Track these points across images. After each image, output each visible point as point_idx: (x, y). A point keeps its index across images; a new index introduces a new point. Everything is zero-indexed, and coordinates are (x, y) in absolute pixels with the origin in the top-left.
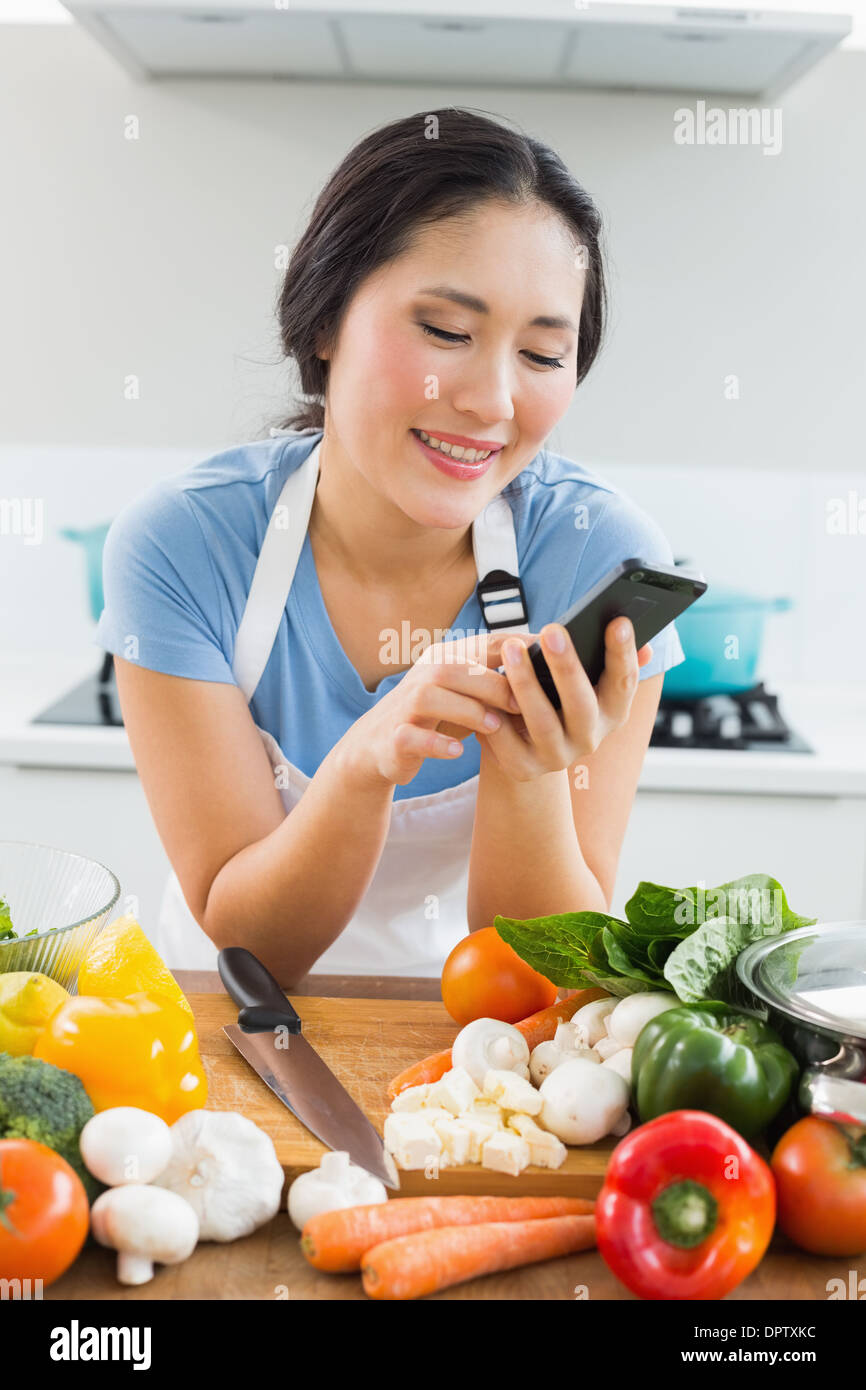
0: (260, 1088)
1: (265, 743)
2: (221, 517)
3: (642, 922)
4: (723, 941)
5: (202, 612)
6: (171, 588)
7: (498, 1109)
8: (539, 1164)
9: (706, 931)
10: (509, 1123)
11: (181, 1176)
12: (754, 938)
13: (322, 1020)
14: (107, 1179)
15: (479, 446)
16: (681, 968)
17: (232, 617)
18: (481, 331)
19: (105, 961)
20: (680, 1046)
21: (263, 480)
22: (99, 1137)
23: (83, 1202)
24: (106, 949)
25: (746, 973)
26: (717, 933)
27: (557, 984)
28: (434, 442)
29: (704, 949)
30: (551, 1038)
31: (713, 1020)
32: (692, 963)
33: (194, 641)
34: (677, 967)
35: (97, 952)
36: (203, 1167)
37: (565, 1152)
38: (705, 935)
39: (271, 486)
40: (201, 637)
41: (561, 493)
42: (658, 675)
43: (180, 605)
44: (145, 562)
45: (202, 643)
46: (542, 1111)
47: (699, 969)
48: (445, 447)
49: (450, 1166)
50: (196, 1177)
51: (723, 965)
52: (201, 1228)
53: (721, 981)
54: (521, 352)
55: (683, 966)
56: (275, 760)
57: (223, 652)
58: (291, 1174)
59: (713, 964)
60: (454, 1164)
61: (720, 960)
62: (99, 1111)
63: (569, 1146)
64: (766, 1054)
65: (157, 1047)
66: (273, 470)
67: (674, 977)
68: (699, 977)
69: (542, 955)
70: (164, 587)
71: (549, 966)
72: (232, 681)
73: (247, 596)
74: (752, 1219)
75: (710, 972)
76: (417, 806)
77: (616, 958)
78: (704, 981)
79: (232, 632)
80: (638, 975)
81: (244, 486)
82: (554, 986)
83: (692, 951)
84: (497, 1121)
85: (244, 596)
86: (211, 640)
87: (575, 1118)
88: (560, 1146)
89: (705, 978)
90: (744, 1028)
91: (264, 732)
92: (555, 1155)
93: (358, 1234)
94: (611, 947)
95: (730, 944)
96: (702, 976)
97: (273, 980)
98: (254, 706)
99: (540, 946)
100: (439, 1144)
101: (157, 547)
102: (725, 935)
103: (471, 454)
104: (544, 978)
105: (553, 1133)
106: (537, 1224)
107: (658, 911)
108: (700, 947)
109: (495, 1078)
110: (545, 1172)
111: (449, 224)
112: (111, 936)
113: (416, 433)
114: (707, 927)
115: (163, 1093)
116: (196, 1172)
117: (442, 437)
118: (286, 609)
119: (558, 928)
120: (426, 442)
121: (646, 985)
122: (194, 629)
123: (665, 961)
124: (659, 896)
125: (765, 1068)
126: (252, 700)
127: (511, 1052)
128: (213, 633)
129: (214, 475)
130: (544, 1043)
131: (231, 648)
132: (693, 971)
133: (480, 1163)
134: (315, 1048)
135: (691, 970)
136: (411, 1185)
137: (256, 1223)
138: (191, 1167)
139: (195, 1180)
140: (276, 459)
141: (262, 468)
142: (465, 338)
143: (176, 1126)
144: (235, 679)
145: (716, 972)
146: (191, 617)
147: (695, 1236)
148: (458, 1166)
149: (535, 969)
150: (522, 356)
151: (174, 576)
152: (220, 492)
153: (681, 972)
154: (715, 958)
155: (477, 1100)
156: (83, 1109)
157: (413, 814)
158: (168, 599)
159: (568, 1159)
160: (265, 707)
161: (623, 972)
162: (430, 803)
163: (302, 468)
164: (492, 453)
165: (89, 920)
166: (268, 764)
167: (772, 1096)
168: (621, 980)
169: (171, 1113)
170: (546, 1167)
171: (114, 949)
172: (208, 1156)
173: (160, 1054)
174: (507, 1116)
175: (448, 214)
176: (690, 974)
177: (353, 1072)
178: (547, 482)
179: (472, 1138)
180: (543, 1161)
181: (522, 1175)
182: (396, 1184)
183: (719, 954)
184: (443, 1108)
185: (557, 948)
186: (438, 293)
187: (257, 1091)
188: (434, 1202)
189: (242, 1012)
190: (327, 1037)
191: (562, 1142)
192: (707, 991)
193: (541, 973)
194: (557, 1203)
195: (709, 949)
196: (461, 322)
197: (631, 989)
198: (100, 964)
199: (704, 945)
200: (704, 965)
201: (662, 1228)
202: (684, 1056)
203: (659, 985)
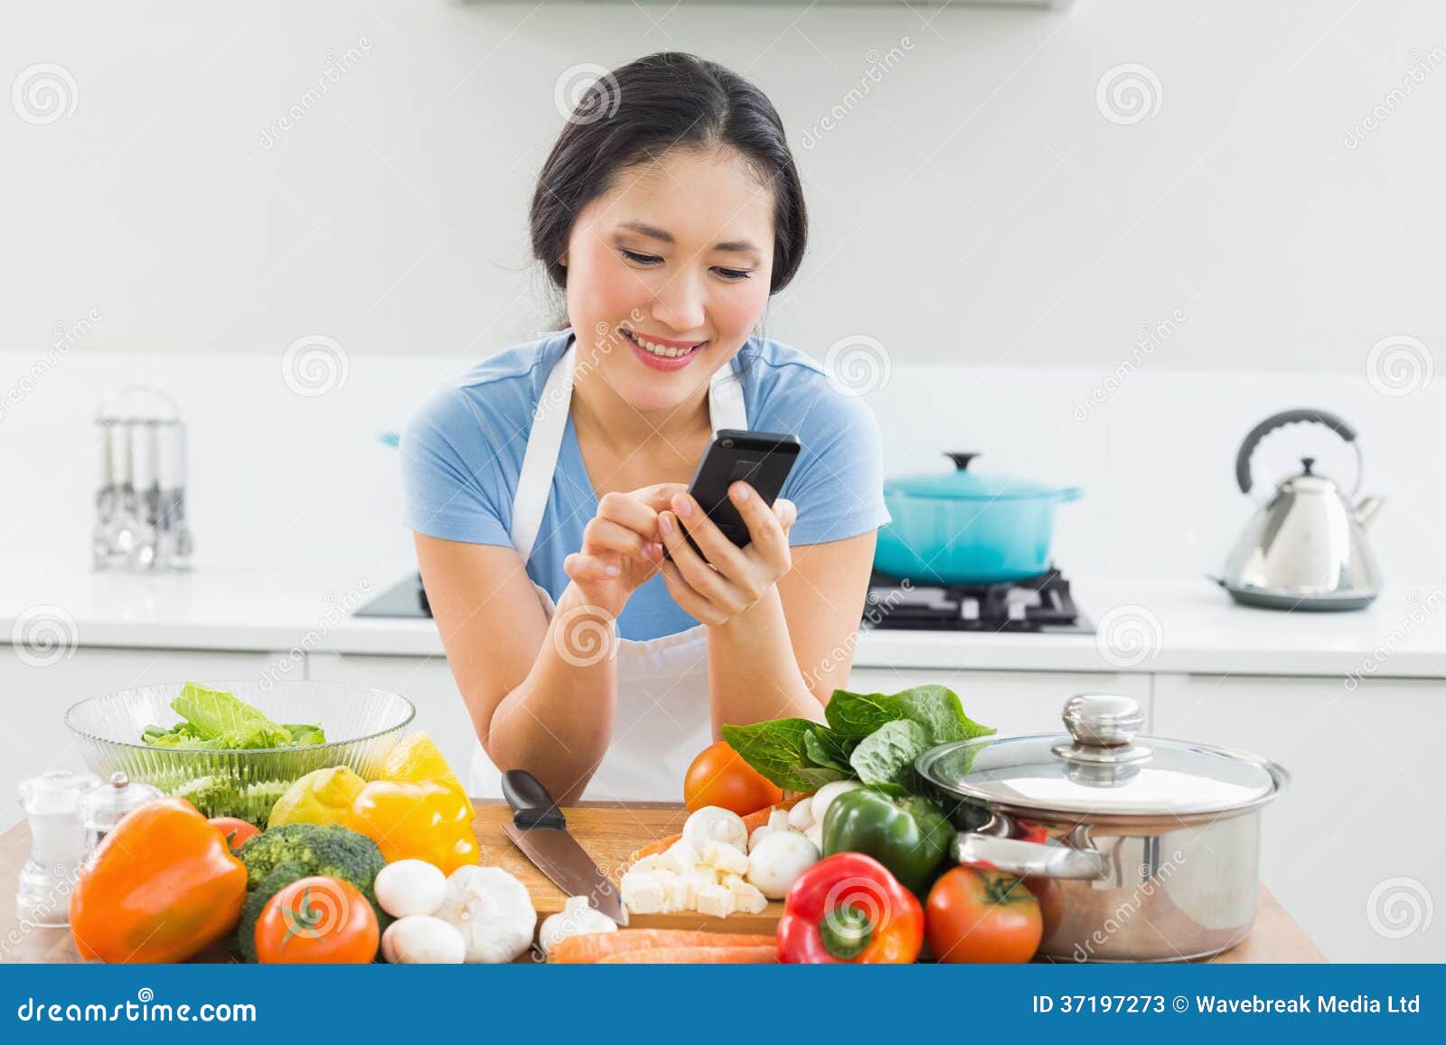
0: (527, 865)
1: (540, 597)
2: (492, 408)
3: (842, 727)
4: (906, 741)
5: (481, 487)
6: (453, 468)
7: (712, 870)
8: (744, 910)
9: (888, 730)
10: (723, 882)
11: (456, 911)
12: (937, 741)
13: (587, 822)
14: (394, 913)
15: (679, 346)
16: (866, 759)
17: (507, 490)
18: (672, 256)
19: (401, 765)
20: (854, 813)
21: (529, 373)
22: (389, 882)
23: (375, 929)
24: (401, 756)
25: (923, 765)
26: (900, 733)
27: (779, 786)
28: (641, 342)
29: (887, 746)
30: (766, 824)
31: (890, 798)
32: (876, 755)
33: (474, 512)
34: (862, 757)
35: (394, 754)
36: (472, 906)
37: (766, 902)
38: (888, 733)
39: (537, 376)
40: (480, 509)
41: (786, 374)
42: (874, 530)
43: (460, 481)
44: (434, 449)
45: (481, 513)
46: (749, 871)
47: (883, 761)
48: (650, 346)
49: (672, 912)
50: (466, 913)
51: (906, 760)
52: (468, 954)
53: (906, 773)
54: (711, 269)
55: (867, 756)
56: (549, 611)
57: (501, 520)
58: (542, 917)
59: (897, 759)
60: (675, 911)
61: (903, 756)
62: (389, 863)
63: (770, 900)
64: (929, 821)
65: (437, 818)
66: (537, 364)
67: (859, 765)
68: (882, 767)
69: (765, 761)
70: (450, 469)
71: (772, 770)
72: (510, 545)
73: (519, 474)
74: (897, 934)
75: (895, 765)
76: (668, 645)
77: (815, 752)
78: (888, 771)
79: (508, 501)
80: (831, 765)
81: (511, 381)
82: (776, 787)
83: (877, 745)
84: (712, 877)
85: (515, 473)
86: (489, 510)
87: (773, 875)
88: (760, 896)
89: (889, 769)
90: (912, 802)
91: (539, 587)
92: (756, 905)
93: (590, 952)
94: (811, 745)
95: (915, 745)
96: (886, 767)
97: (544, 790)
98: (531, 569)
99: (764, 753)
100: (662, 894)
101: (440, 436)
102: (909, 735)
103: (672, 352)
104: (768, 780)
105: (756, 886)
106: (738, 949)
107: (856, 718)
108: (884, 743)
109: (710, 846)
110: (748, 916)
111: (644, 170)
112: (407, 745)
113: (628, 335)
114: (890, 727)
115: (441, 852)
116: (465, 909)
117: (647, 338)
118: (554, 480)
119: (772, 732)
120: (636, 342)
121: (839, 774)
122: (473, 501)
123: (852, 751)
124: (852, 703)
125: (924, 831)
126: (530, 560)
127: (729, 830)
128: (492, 504)
129: (488, 374)
130: (760, 828)
131: (509, 519)
132: (878, 763)
133: (695, 910)
134: (577, 840)
135: (875, 761)
136: (638, 921)
137: (513, 952)
138: (462, 906)
139: (465, 916)
140: (538, 354)
141: (528, 364)
142: (658, 259)
143: (451, 877)
144: (513, 544)
145: (900, 765)
146: (473, 493)
147: (853, 949)
148: (678, 912)
149: (758, 771)
150: (711, 272)
151: (455, 457)
152: (492, 387)
153: (866, 762)
154: (899, 753)
155: (697, 866)
156: (378, 862)
157: (666, 651)
158: (451, 478)
159: (768, 908)
160: (539, 564)
161: (821, 763)
162: (680, 641)
163: (564, 358)
164: (694, 348)
165: (388, 731)
166: (544, 617)
167: (929, 854)
168: (819, 770)
169: (448, 869)
170: (749, 913)
171: (408, 756)
172: (475, 897)
173: (439, 823)
174: (721, 875)
175: (644, 159)
176: (876, 765)
177: (605, 855)
178: (776, 364)
179: (690, 889)
180: (746, 908)
181: (728, 917)
182: (626, 921)
183: (902, 751)
184: (669, 869)
185: (778, 755)
186: (632, 227)
187: (524, 867)
188: (653, 932)
189: (517, 812)
190: (588, 833)
191: (762, 891)
192: (891, 779)
193: (765, 776)
194: (755, 938)
195: (893, 746)
196: (652, 248)
197: (827, 778)
198: (397, 768)
199: (888, 742)
200: (889, 759)
201: (827, 942)
202: (858, 821)
203: (849, 774)
